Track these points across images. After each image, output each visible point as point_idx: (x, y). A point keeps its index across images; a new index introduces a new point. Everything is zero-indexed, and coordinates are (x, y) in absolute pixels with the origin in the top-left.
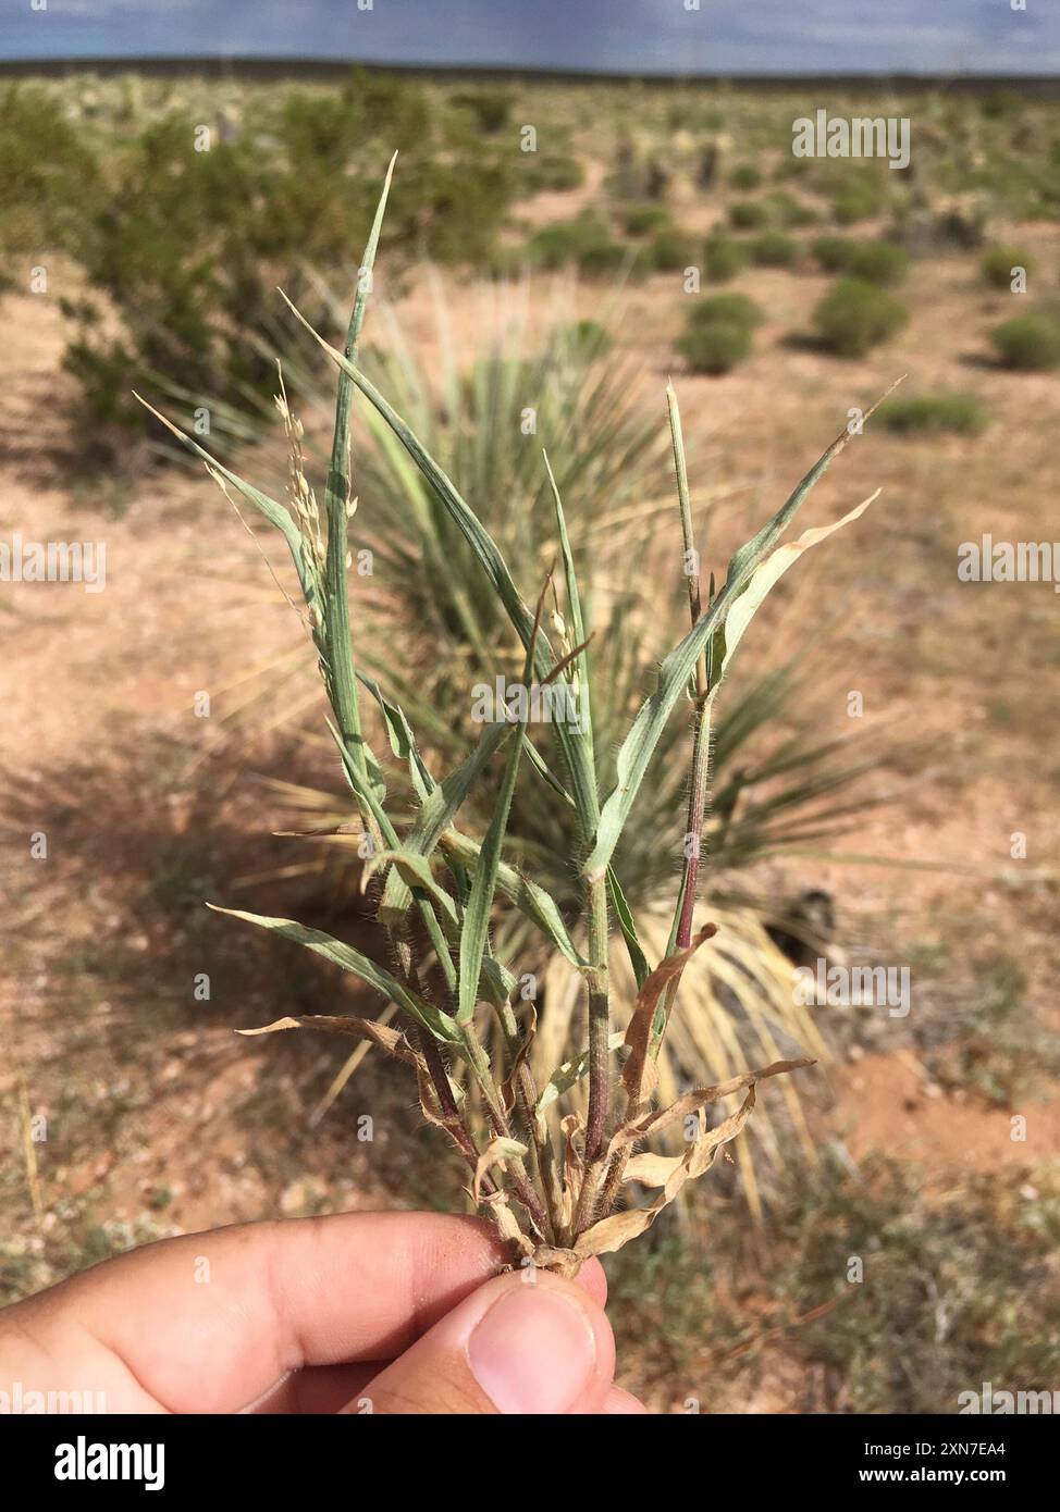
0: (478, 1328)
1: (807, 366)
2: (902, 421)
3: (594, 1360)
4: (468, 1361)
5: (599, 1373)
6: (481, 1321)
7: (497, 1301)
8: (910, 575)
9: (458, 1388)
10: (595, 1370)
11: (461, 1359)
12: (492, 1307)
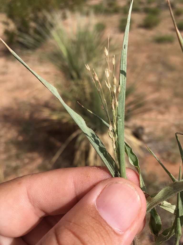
0: (99, 197)
1: (142, 31)
2: (160, 40)
3: (140, 206)
4: (96, 208)
5: (142, 210)
6: (100, 195)
7: (105, 188)
8: (160, 68)
9: (93, 218)
10: (141, 209)
11: (94, 207)
12: (103, 189)
